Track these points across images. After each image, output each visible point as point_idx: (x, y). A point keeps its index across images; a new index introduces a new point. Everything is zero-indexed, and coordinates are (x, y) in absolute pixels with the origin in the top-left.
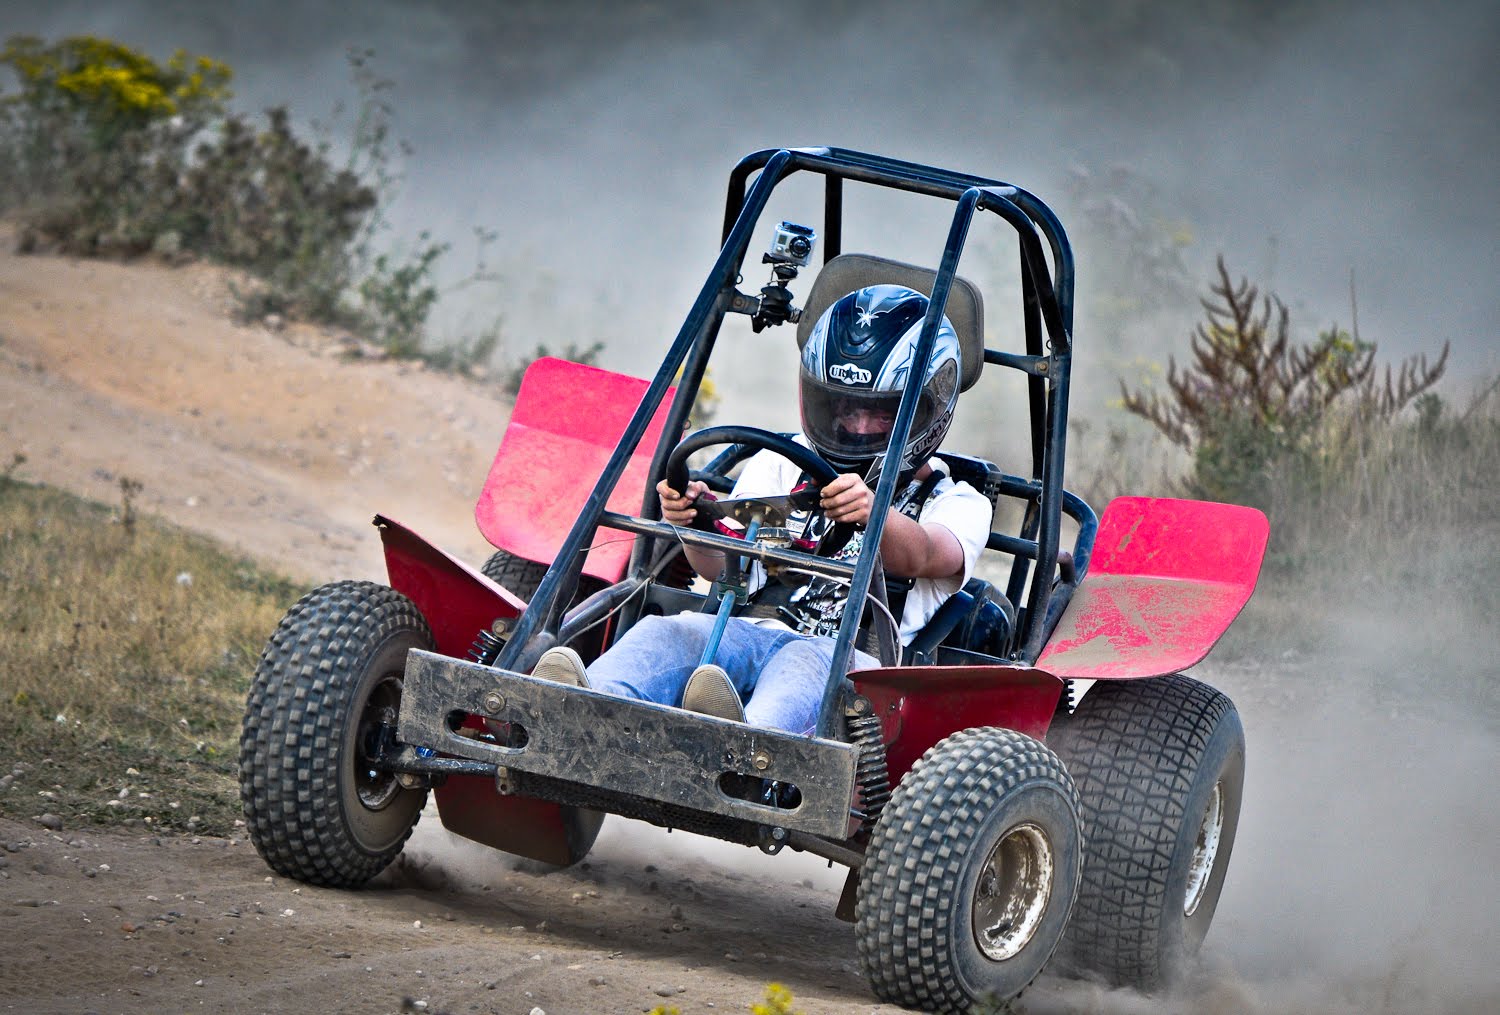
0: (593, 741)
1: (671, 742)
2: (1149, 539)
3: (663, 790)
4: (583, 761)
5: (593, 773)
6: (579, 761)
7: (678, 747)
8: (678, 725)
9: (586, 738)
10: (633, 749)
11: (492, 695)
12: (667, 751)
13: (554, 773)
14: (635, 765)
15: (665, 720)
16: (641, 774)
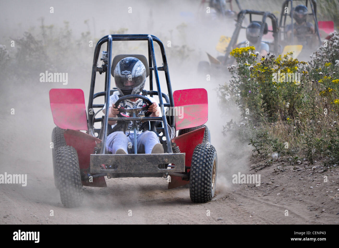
0: (131, 164)
1: (147, 161)
2: (184, 98)
3: (147, 170)
4: (130, 168)
5: (132, 170)
6: (129, 169)
7: (149, 162)
8: (148, 157)
9: (130, 164)
10: (139, 164)
11: (109, 160)
12: (147, 163)
13: (124, 172)
14: (141, 167)
15: (146, 157)
16: (142, 168)
